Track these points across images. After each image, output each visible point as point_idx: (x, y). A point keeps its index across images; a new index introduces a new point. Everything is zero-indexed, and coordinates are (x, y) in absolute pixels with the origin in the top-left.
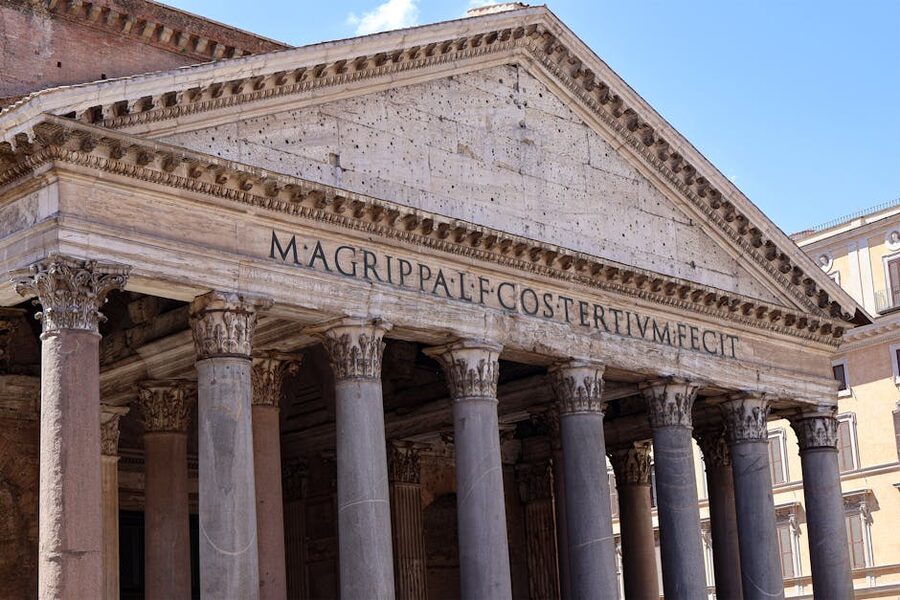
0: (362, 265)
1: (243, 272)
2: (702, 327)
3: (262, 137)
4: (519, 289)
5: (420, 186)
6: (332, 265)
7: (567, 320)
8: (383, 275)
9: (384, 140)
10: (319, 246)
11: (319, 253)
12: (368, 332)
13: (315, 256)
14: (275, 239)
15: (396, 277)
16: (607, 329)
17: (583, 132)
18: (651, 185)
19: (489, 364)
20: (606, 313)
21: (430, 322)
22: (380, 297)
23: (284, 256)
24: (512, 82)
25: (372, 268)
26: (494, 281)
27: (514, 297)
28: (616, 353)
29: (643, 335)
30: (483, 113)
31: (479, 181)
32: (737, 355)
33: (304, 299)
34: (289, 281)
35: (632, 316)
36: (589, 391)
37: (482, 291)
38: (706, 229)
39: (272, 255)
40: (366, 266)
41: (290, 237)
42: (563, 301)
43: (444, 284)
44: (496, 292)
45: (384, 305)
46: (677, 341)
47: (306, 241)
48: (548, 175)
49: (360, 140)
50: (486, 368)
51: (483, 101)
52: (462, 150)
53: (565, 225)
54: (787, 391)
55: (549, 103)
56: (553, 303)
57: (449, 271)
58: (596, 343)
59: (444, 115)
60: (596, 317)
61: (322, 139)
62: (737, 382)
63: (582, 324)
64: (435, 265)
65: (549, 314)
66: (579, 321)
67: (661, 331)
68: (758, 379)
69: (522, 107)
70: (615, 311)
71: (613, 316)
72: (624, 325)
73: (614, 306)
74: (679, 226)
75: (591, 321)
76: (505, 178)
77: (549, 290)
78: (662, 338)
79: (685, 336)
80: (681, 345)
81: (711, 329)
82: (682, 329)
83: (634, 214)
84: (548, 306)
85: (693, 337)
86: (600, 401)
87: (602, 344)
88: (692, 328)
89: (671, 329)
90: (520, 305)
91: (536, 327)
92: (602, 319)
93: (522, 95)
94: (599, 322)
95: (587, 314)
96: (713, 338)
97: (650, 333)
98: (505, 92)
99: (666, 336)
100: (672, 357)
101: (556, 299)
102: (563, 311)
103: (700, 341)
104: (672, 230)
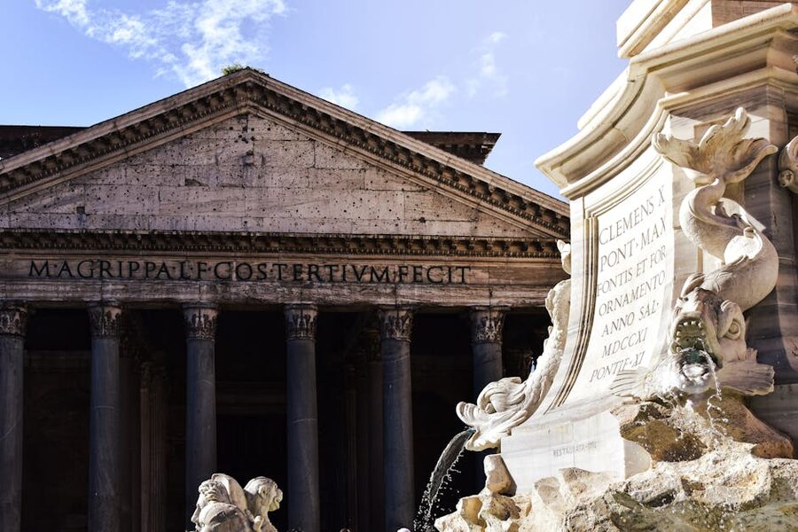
0: (98, 270)
1: (8, 287)
2: (426, 265)
3: (27, 207)
4: (235, 264)
5: (150, 213)
6: (74, 273)
7: (280, 278)
8: (115, 273)
9: (122, 191)
10: (66, 264)
11: (66, 267)
12: (100, 309)
13: (62, 270)
14: (33, 265)
15: (125, 273)
16: (320, 280)
17: (310, 146)
18: (379, 169)
19: (200, 317)
20: (321, 269)
21: (152, 297)
22: (110, 287)
23: (39, 273)
24: (241, 127)
25: (107, 270)
26: (211, 263)
27: (230, 271)
28: (328, 295)
29: (359, 279)
30: (212, 154)
31: (202, 200)
32: (468, 280)
33: (53, 296)
34: (40, 288)
35: (349, 267)
36: (296, 324)
37: (200, 270)
38: (439, 191)
39: (31, 274)
40: (102, 270)
41: (43, 262)
42: (276, 267)
43: (167, 271)
44: (213, 269)
45: (113, 292)
46: (397, 279)
47: (55, 262)
48: (269, 183)
49: (102, 195)
50: (197, 319)
51: (213, 146)
52: (189, 183)
53: (283, 214)
54: (527, 301)
55: (277, 132)
56: (267, 270)
57: (170, 262)
58: (306, 291)
59: (175, 162)
60: (310, 273)
61: (72, 200)
62: (466, 300)
63: (295, 279)
64: (158, 262)
65: (263, 277)
66: (292, 278)
67: (380, 273)
68: (491, 296)
69: (250, 141)
70: (331, 266)
71: (327, 270)
72: (338, 275)
73: (329, 263)
74: (409, 194)
75: (305, 276)
76: (228, 193)
77: (263, 261)
78: (379, 279)
79: (406, 274)
80: (401, 281)
81: (437, 265)
82: (404, 270)
83: (359, 194)
84: (262, 272)
85: (415, 274)
86: (307, 330)
87: (314, 291)
88: (415, 268)
89: (391, 271)
90: (234, 275)
91: (248, 288)
92: (316, 273)
93: (249, 134)
94: (313, 276)
95: (301, 272)
96: (439, 271)
97: (367, 277)
98: (234, 135)
99: (385, 276)
100: (388, 291)
101: (270, 266)
102: (276, 273)
103: (424, 275)
104: (400, 198)
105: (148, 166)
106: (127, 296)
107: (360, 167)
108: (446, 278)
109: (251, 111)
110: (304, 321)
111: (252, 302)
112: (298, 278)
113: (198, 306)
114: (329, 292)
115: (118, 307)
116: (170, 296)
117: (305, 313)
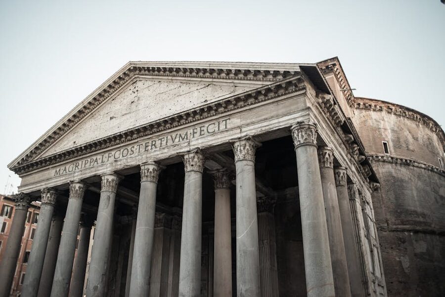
2: (206, 125)
4: (122, 150)
6: (67, 171)
7: (139, 152)
9: (89, 130)
10: (65, 167)
13: (64, 170)
14: (56, 171)
15: (83, 166)
16: (156, 148)
17: (158, 85)
18: (187, 83)
20: (157, 142)
21: (90, 175)
22: (77, 174)
23: (57, 174)
24: (134, 88)
26: (113, 152)
27: (120, 154)
28: (158, 155)
29: (173, 142)
32: (229, 126)
33: (59, 183)
34: (56, 180)
35: (169, 137)
37: (109, 157)
38: (214, 83)
39: (55, 175)
40: (76, 167)
41: (59, 169)
42: (138, 147)
43: (97, 161)
44: (113, 155)
45: (77, 176)
46: (192, 136)
47: (62, 168)
48: (140, 107)
51: (122, 100)
52: (111, 118)
55: (147, 84)
56: (134, 149)
57: (99, 157)
58: (148, 155)
59: (108, 112)
60: (152, 145)
61: (73, 140)
62: (227, 139)
63: (145, 150)
64: (95, 157)
65: (132, 153)
67: (183, 136)
68: (241, 132)
69: (136, 92)
70: (161, 139)
71: (160, 141)
72: (164, 143)
73: (161, 138)
74: (200, 90)
75: (150, 148)
76: (124, 118)
77: (133, 145)
78: (183, 139)
79: (196, 133)
80: (193, 137)
81: (212, 123)
82: (195, 131)
83: (177, 99)
84: (132, 151)
85: (201, 131)
86: (147, 176)
87: (152, 154)
88: (201, 128)
89: (189, 133)
90: (121, 156)
91: (125, 160)
92: (154, 145)
93: (136, 89)
94: (153, 146)
95: (148, 146)
96: (213, 126)
97: (177, 140)
98: (131, 92)
99: (186, 137)
100: (186, 144)
101: (135, 147)
102: (138, 150)
103: (206, 130)
104: (196, 94)
105: (99, 117)
106: (82, 176)
107: (179, 86)
108: (217, 129)
109: (138, 79)
110: (146, 171)
111: (126, 167)
112: (147, 149)
113: (104, 174)
114: (158, 153)
115: (78, 183)
116: (96, 173)
117: (146, 167)
